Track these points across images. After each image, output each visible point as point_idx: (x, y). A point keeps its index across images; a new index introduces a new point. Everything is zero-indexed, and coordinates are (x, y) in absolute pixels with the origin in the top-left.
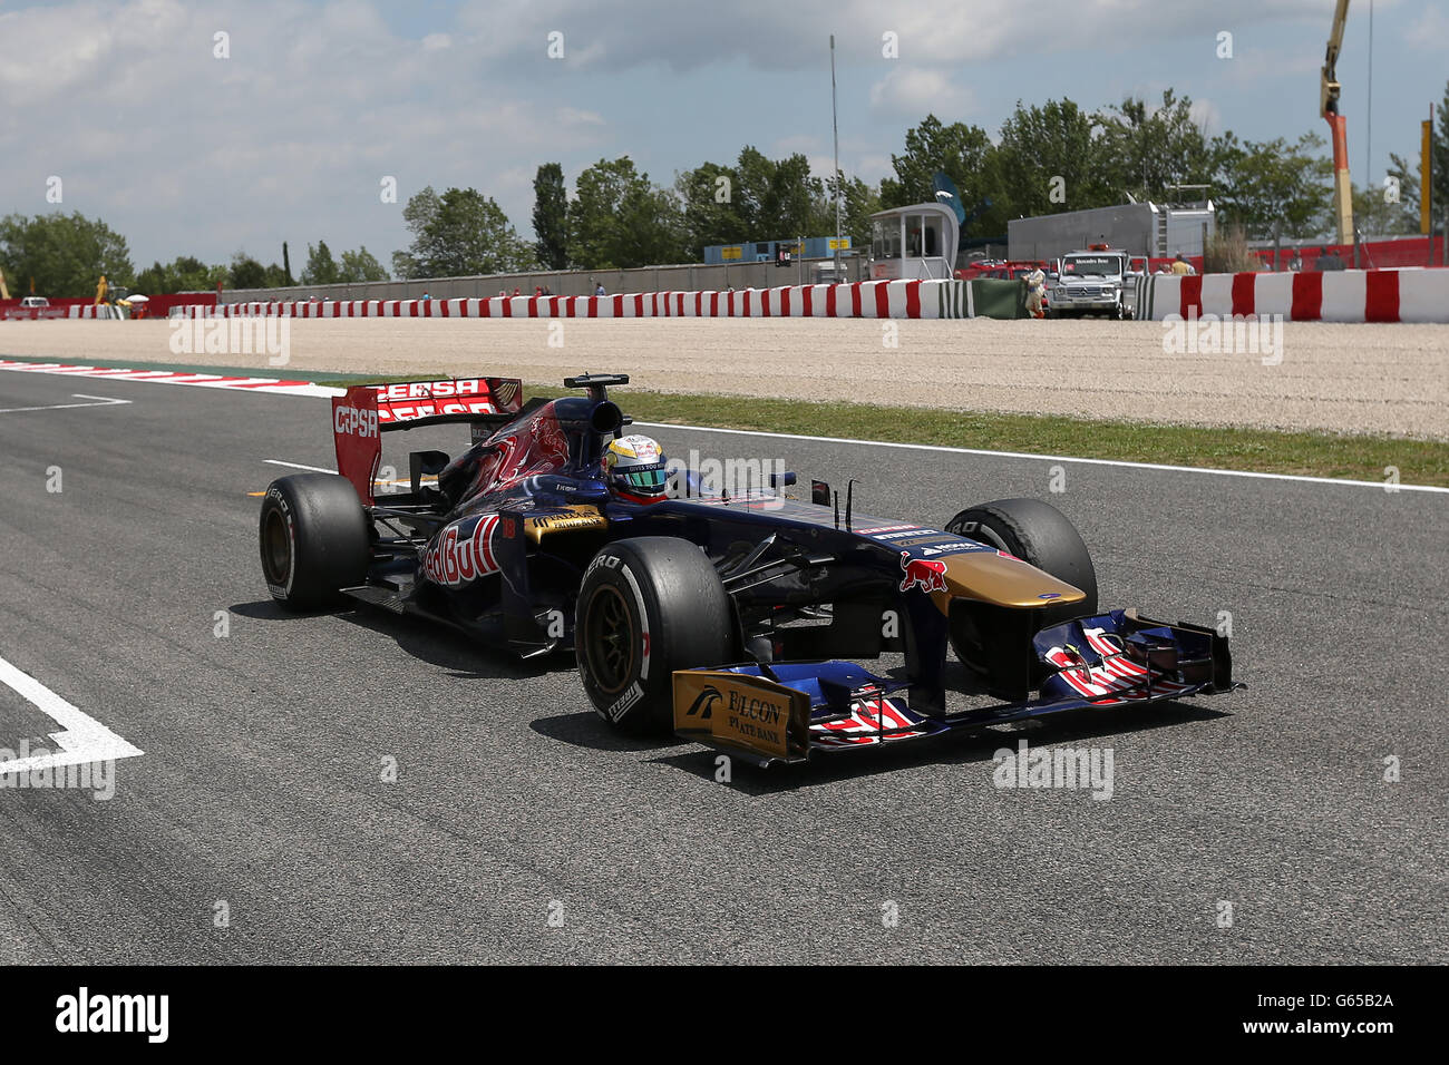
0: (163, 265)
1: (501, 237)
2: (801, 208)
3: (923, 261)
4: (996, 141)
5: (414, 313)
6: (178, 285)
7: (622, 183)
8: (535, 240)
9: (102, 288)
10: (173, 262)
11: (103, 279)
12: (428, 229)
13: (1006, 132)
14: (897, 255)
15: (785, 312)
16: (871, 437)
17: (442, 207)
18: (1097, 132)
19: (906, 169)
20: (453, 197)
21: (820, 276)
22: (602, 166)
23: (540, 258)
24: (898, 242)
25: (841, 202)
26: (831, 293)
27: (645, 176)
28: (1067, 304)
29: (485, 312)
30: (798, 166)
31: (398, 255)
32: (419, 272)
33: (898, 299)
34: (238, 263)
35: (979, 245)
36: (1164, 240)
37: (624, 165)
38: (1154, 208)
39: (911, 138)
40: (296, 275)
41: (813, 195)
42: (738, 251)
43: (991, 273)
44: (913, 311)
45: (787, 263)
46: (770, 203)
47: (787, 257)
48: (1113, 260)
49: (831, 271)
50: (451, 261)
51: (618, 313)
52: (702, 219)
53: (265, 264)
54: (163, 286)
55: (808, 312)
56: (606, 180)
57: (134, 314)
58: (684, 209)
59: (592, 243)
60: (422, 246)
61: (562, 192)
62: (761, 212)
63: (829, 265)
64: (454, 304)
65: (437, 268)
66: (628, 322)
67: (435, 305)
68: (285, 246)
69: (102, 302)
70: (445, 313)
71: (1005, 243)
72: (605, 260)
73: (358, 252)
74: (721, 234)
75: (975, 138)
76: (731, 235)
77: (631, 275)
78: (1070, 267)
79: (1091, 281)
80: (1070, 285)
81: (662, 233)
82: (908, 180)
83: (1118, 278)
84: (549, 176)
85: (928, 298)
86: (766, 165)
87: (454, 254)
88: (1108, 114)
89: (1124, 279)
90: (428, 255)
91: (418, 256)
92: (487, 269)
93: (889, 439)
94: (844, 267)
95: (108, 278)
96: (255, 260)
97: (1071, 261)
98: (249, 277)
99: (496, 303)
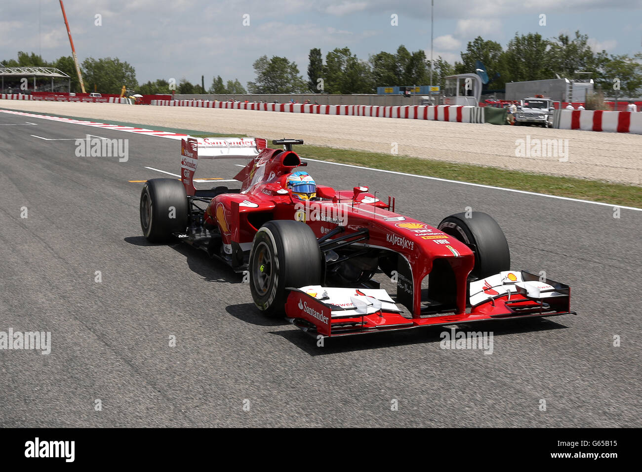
0: (152, 82)
1: (294, 78)
2: (421, 73)
3: (466, 98)
4: (505, 48)
5: (253, 108)
6: (157, 91)
7: (345, 58)
8: (308, 80)
9: (124, 90)
10: (155, 81)
11: (124, 87)
12: (263, 73)
13: (511, 45)
14: (455, 95)
15: (407, 117)
16: (409, 172)
17: (270, 64)
18: (548, 48)
19: (466, 58)
20: (276, 60)
21: (422, 102)
22: (336, 51)
23: (310, 88)
24: (455, 89)
25: (438, 71)
26: (426, 109)
27: (355, 56)
28: (524, 120)
29: (282, 110)
30: (420, 55)
31: (250, 83)
32: (259, 91)
33: (453, 114)
34: (183, 83)
35: (491, 93)
36: (571, 95)
37: (346, 51)
38: (567, 81)
39: (470, 46)
40: (207, 89)
41: (427, 68)
42: (392, 89)
43: (493, 104)
44: (459, 119)
45: (409, 96)
46: (409, 70)
47: (409, 93)
48: (545, 102)
49: (427, 100)
50: (273, 88)
51: (338, 113)
52: (379, 75)
53: (194, 84)
54: (151, 91)
55: (416, 117)
56: (338, 57)
57: (137, 102)
58: (372, 71)
59: (332, 83)
60: (260, 80)
61: (321, 61)
62: (404, 74)
63: (426, 98)
64: (270, 105)
65: (267, 90)
66: (342, 117)
67: (262, 105)
68: (203, 77)
69: (123, 97)
70: (266, 109)
71: (504, 92)
72: (337, 91)
73: (234, 81)
74: (386, 82)
75: (496, 47)
76: (391, 82)
77: (346, 97)
78: (526, 104)
79: (535, 111)
80: (526, 112)
81: (362, 80)
82: (467, 63)
83: (547, 110)
84: (315, 54)
85: (465, 114)
86: (408, 54)
87: (274, 84)
88: (553, 41)
89: (549, 110)
90: (262, 84)
91: (258, 84)
92: (287, 91)
93: (416, 173)
94: (433, 98)
95: (127, 87)
96: (190, 82)
97: (527, 101)
98: (186, 89)
99: (287, 106)
